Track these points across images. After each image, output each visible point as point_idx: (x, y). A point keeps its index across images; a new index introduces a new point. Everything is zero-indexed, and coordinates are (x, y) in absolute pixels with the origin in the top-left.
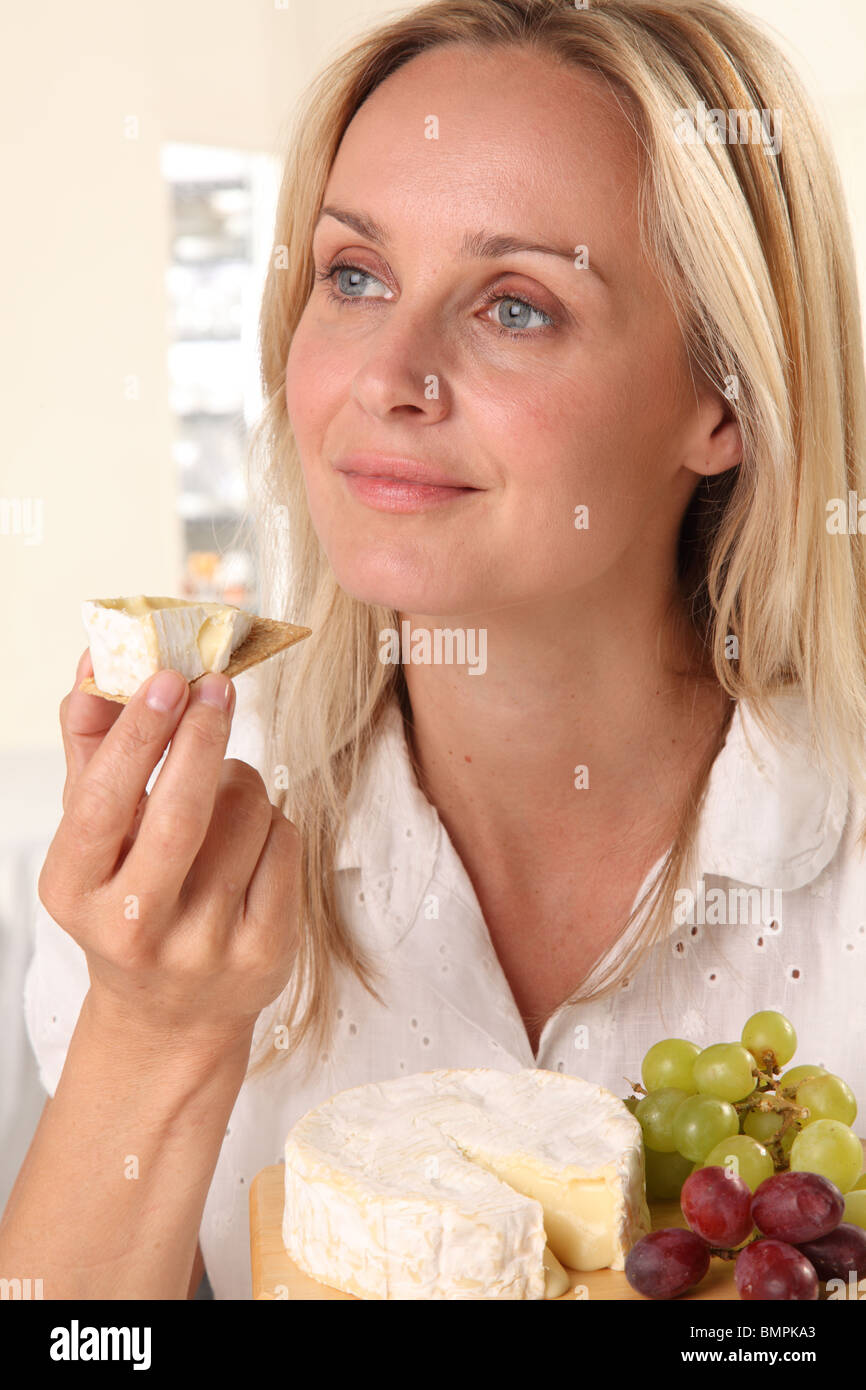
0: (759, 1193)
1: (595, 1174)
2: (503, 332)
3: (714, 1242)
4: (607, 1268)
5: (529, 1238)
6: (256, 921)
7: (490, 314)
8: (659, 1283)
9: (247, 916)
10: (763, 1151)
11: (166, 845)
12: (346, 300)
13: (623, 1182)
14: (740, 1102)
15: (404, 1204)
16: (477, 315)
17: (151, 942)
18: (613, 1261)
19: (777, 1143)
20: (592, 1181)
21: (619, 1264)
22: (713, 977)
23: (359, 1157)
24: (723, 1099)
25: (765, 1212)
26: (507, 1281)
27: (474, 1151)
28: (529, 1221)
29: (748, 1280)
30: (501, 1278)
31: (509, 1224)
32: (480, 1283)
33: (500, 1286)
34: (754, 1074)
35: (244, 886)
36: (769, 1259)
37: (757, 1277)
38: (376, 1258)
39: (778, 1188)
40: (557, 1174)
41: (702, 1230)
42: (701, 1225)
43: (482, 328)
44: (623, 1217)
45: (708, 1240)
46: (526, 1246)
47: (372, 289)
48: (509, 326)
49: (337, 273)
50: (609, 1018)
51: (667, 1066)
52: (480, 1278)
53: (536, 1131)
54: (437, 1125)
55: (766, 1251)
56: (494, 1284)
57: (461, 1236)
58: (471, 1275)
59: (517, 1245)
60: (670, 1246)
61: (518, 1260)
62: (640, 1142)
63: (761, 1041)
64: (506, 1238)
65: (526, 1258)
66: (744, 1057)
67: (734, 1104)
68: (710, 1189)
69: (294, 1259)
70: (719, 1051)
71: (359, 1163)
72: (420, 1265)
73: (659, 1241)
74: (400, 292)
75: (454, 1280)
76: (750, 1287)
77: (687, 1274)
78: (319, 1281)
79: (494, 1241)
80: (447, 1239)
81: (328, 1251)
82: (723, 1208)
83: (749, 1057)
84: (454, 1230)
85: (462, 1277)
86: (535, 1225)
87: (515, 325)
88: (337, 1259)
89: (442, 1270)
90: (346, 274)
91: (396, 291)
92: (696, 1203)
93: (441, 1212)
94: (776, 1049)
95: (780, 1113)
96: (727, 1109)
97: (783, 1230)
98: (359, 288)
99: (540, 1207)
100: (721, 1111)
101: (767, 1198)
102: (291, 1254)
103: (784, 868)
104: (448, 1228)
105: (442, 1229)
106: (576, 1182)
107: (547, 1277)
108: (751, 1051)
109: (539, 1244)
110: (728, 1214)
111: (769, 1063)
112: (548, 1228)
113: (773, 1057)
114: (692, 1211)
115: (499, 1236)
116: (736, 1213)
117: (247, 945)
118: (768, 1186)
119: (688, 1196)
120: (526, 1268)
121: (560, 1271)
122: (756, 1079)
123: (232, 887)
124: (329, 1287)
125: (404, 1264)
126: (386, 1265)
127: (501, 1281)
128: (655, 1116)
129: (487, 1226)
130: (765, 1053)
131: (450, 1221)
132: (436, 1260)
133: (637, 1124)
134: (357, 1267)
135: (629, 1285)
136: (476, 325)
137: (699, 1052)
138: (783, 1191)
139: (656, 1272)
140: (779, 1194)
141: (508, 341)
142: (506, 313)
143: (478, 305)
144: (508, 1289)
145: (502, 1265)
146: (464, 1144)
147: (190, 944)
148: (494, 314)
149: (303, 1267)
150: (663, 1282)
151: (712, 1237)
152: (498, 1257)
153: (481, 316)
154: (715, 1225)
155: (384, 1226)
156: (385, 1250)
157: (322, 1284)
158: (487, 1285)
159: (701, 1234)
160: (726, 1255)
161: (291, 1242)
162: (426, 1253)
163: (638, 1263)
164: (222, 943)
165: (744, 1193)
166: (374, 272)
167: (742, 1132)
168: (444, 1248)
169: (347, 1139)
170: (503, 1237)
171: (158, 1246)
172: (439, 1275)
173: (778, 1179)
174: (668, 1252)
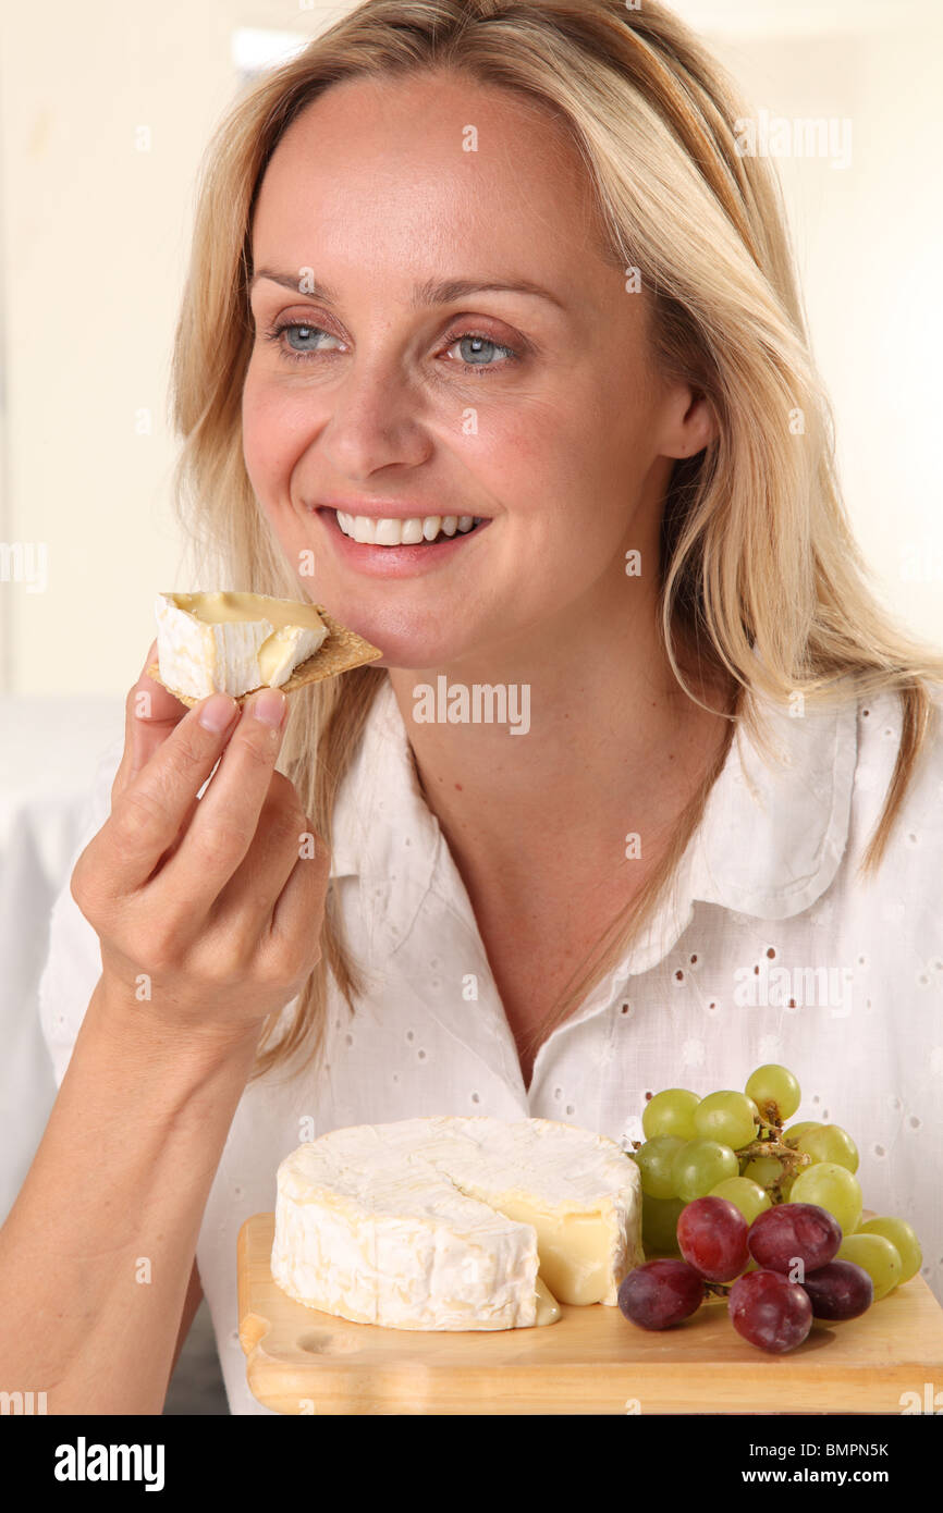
0: (757, 1223)
1: (591, 1208)
2: (468, 369)
3: (709, 1273)
4: (598, 1303)
5: (521, 1263)
6: (282, 937)
7: (450, 354)
8: (652, 1310)
9: (274, 931)
10: (762, 1194)
11: (209, 858)
12: (300, 356)
13: (619, 1215)
14: (742, 1149)
15: (396, 1222)
16: (437, 356)
17: (179, 950)
18: (606, 1296)
19: (776, 1189)
20: (588, 1215)
21: (612, 1299)
22: (712, 1006)
23: (354, 1186)
24: (724, 1143)
25: (762, 1241)
26: (497, 1306)
27: (469, 1187)
28: (523, 1244)
29: (741, 1304)
30: (493, 1301)
31: (502, 1247)
32: (471, 1306)
33: (490, 1310)
34: (756, 1121)
35: (274, 899)
36: (763, 1284)
37: (750, 1300)
38: (367, 1278)
39: (776, 1217)
40: (552, 1209)
41: (697, 1260)
42: (697, 1253)
43: (445, 370)
44: (617, 1251)
45: (703, 1271)
46: (518, 1270)
47: (324, 343)
48: (473, 363)
49: (285, 333)
50: (607, 1045)
51: (668, 1116)
52: (470, 1301)
53: (533, 1171)
54: (433, 1162)
55: (761, 1277)
56: (485, 1306)
57: (454, 1256)
58: (462, 1296)
59: (509, 1268)
60: (665, 1274)
61: (509, 1285)
62: (638, 1182)
63: (764, 1093)
64: (498, 1260)
65: (519, 1283)
66: (745, 1104)
67: (735, 1151)
68: (707, 1215)
69: (282, 1287)
70: (721, 1099)
71: (353, 1192)
72: (411, 1284)
73: (653, 1269)
74: (354, 344)
75: (444, 1302)
76: (743, 1311)
77: (680, 1302)
78: (306, 1305)
79: (487, 1262)
80: (439, 1259)
81: (318, 1274)
82: (718, 1233)
83: (751, 1104)
84: (447, 1250)
85: (453, 1300)
86: (528, 1249)
87: (478, 361)
88: (326, 1281)
89: (432, 1292)
90: (295, 332)
91: (349, 343)
92: (692, 1229)
93: (433, 1232)
94: (779, 1100)
95: (780, 1158)
96: (727, 1154)
97: (779, 1259)
98: (311, 342)
99: (535, 1232)
100: (720, 1154)
101: (764, 1227)
102: (278, 1283)
103: (775, 896)
104: (440, 1248)
105: (434, 1249)
106: (572, 1216)
107: (539, 1305)
108: (755, 1101)
109: (532, 1269)
110: (724, 1242)
111: (771, 1114)
112: (543, 1255)
113: (776, 1109)
114: (688, 1239)
115: (491, 1257)
116: (732, 1241)
117: (271, 959)
118: (766, 1216)
119: (685, 1223)
120: (518, 1294)
121: (550, 1300)
122: (758, 1126)
123: (263, 901)
124: (317, 1311)
125: (395, 1284)
126: (376, 1285)
127: (493, 1305)
128: (654, 1162)
129: (479, 1247)
130: (768, 1104)
131: (442, 1240)
132: (427, 1281)
133: (636, 1166)
134: (347, 1289)
135: (623, 1316)
136: (438, 366)
137: (699, 1102)
138: (780, 1220)
139: (649, 1299)
140: (777, 1223)
141: (473, 378)
142: (468, 349)
143: (437, 348)
144: (499, 1313)
145: (494, 1288)
146: (460, 1180)
147: (217, 954)
148: (456, 353)
149: (291, 1293)
150: (656, 1309)
151: (709, 1267)
152: (489, 1279)
153: (442, 357)
154: (710, 1254)
155: (376, 1243)
156: (376, 1269)
157: (310, 1308)
158: (477, 1307)
159: (696, 1264)
160: (721, 1290)
161: (280, 1269)
162: (417, 1273)
163: (631, 1289)
164: (248, 956)
165: (741, 1223)
166: (325, 328)
167: (741, 1174)
168: (435, 1271)
169: (341, 1172)
170: (496, 1259)
171: (160, 1238)
172: (429, 1296)
173: (775, 1210)
174: (662, 1279)
